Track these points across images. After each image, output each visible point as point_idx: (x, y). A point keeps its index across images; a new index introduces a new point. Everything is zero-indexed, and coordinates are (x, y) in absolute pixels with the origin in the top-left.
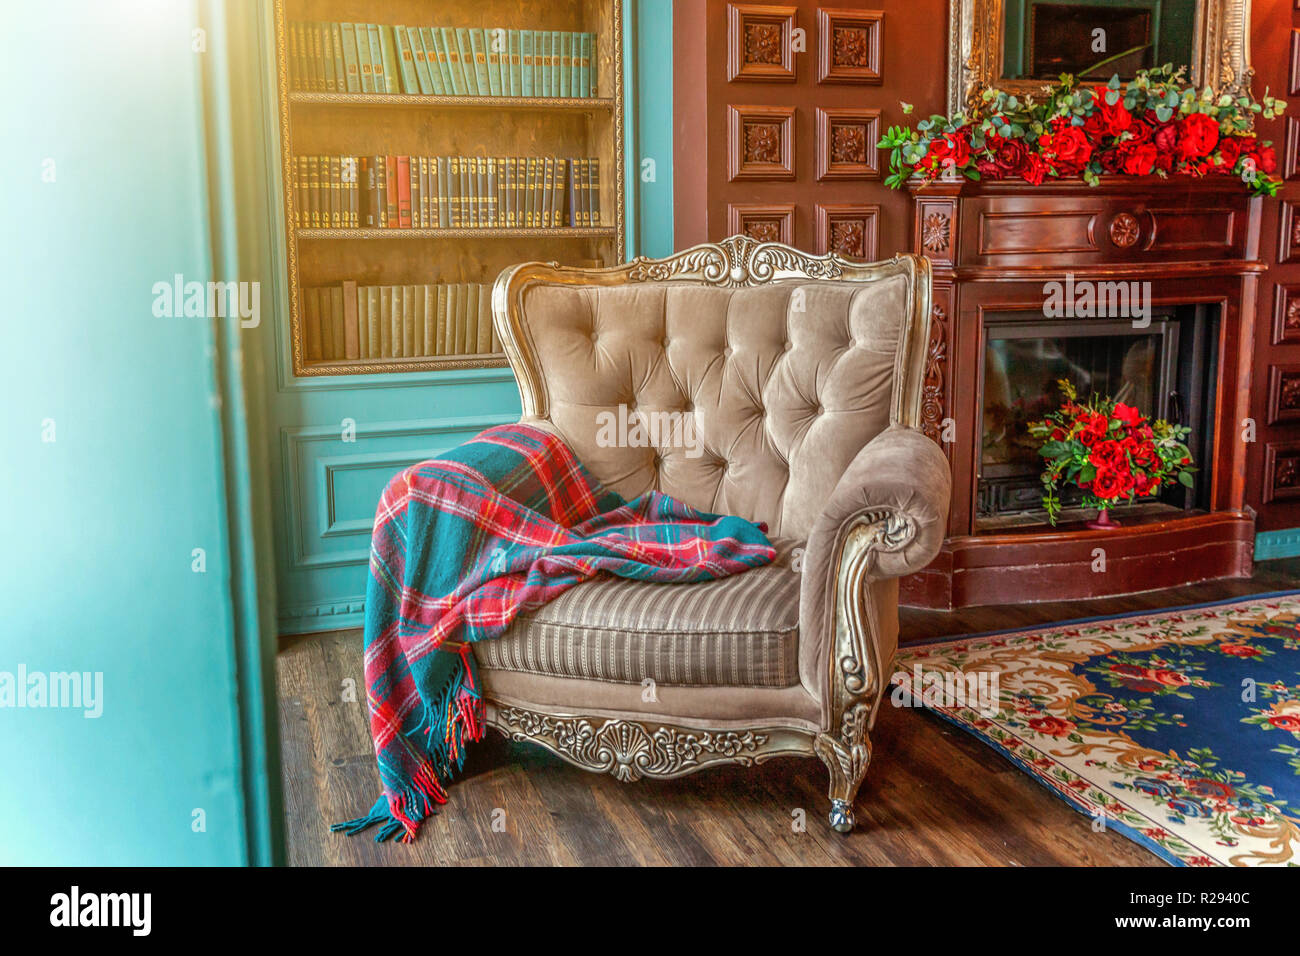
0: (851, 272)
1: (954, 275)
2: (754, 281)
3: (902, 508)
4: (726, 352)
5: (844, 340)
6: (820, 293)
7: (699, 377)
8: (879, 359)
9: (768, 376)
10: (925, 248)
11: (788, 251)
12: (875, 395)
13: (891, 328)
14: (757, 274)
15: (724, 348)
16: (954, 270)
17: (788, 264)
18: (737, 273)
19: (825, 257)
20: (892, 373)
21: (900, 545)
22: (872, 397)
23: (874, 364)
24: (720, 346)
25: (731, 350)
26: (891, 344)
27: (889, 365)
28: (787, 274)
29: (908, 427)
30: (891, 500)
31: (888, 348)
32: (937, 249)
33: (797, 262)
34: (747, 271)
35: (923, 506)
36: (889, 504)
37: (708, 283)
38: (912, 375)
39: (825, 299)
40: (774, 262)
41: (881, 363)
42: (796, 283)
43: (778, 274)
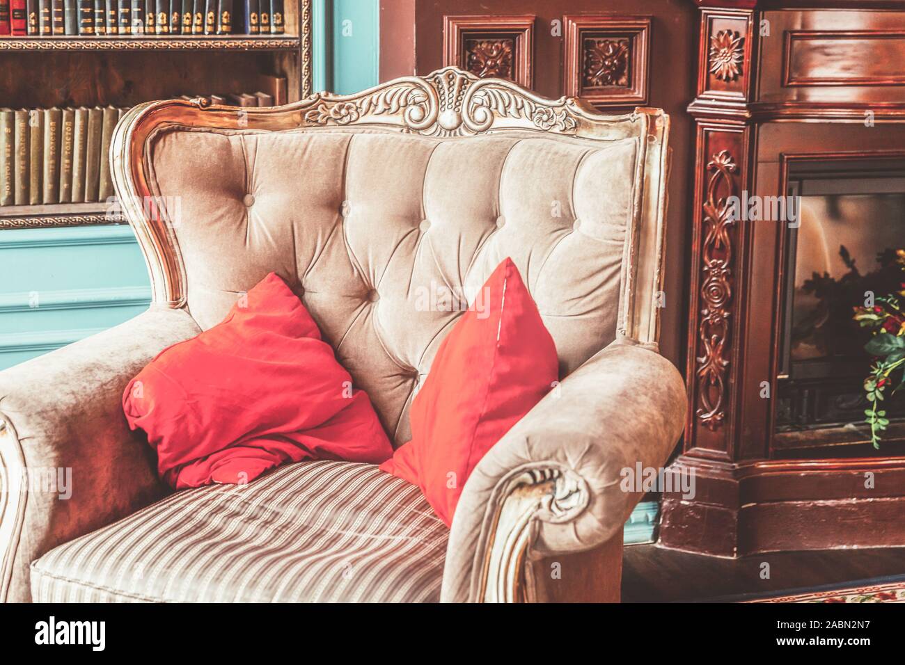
0: (587, 126)
1: (747, 115)
2: (468, 129)
3: (573, 466)
4: (423, 225)
5: (567, 221)
6: (543, 153)
7: (385, 258)
8: (603, 250)
9: (472, 260)
10: (712, 76)
11: (512, 90)
12: (597, 297)
13: (617, 211)
14: (472, 119)
15: (420, 220)
16: (747, 108)
17: (512, 109)
18: (448, 118)
19: (556, 103)
20: (620, 268)
21: (571, 514)
22: (593, 300)
23: (597, 257)
24: (414, 217)
25: (429, 223)
26: (618, 231)
27: (616, 258)
28: (510, 122)
29: (637, 342)
30: (559, 455)
31: (615, 236)
32: (728, 79)
33: (523, 106)
34: (460, 117)
35: (601, 464)
36: (558, 460)
37: (409, 129)
38: (642, 273)
39: (547, 163)
40: (494, 105)
41: (606, 254)
42: (518, 134)
43: (499, 122)
